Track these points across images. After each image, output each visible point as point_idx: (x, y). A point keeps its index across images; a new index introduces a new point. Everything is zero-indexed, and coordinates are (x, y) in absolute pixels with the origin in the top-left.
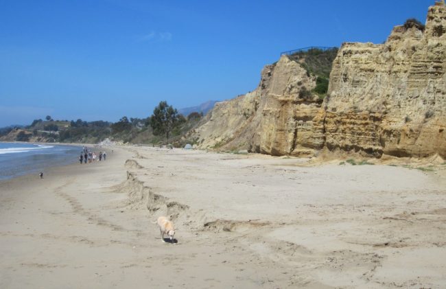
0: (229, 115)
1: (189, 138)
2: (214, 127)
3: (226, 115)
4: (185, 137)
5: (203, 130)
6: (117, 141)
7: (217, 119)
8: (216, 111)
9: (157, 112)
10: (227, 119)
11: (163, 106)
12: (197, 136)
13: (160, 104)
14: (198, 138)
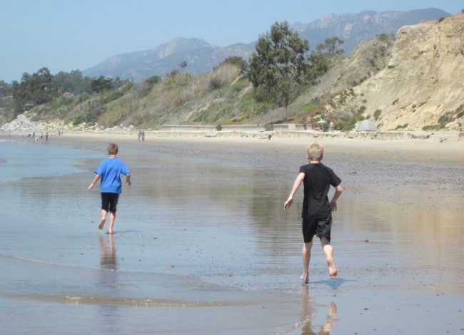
0: (437, 55)
1: (343, 108)
2: (399, 83)
3: (431, 54)
4: (333, 105)
5: (372, 90)
6: (47, 120)
7: (404, 64)
8: (402, 46)
9: (263, 46)
10: (431, 64)
11: (278, 34)
12: (361, 104)
13: (274, 29)
14: (363, 109)
